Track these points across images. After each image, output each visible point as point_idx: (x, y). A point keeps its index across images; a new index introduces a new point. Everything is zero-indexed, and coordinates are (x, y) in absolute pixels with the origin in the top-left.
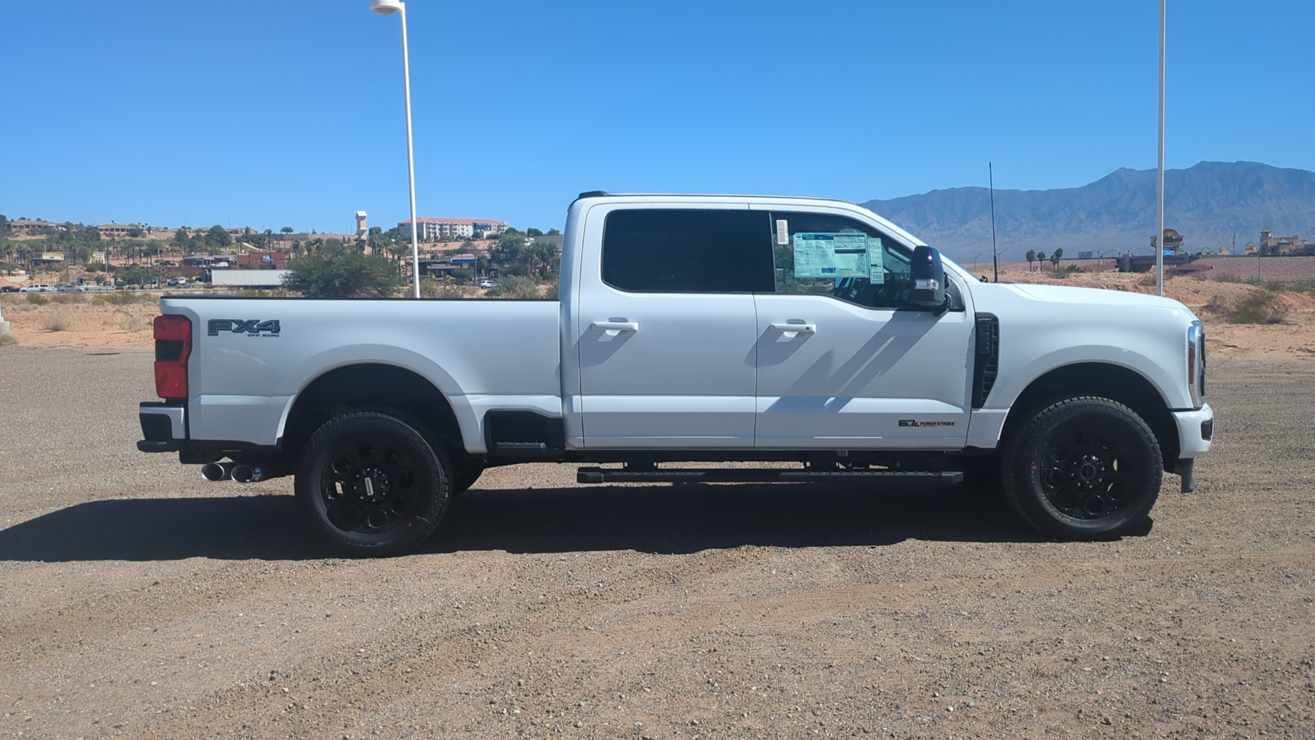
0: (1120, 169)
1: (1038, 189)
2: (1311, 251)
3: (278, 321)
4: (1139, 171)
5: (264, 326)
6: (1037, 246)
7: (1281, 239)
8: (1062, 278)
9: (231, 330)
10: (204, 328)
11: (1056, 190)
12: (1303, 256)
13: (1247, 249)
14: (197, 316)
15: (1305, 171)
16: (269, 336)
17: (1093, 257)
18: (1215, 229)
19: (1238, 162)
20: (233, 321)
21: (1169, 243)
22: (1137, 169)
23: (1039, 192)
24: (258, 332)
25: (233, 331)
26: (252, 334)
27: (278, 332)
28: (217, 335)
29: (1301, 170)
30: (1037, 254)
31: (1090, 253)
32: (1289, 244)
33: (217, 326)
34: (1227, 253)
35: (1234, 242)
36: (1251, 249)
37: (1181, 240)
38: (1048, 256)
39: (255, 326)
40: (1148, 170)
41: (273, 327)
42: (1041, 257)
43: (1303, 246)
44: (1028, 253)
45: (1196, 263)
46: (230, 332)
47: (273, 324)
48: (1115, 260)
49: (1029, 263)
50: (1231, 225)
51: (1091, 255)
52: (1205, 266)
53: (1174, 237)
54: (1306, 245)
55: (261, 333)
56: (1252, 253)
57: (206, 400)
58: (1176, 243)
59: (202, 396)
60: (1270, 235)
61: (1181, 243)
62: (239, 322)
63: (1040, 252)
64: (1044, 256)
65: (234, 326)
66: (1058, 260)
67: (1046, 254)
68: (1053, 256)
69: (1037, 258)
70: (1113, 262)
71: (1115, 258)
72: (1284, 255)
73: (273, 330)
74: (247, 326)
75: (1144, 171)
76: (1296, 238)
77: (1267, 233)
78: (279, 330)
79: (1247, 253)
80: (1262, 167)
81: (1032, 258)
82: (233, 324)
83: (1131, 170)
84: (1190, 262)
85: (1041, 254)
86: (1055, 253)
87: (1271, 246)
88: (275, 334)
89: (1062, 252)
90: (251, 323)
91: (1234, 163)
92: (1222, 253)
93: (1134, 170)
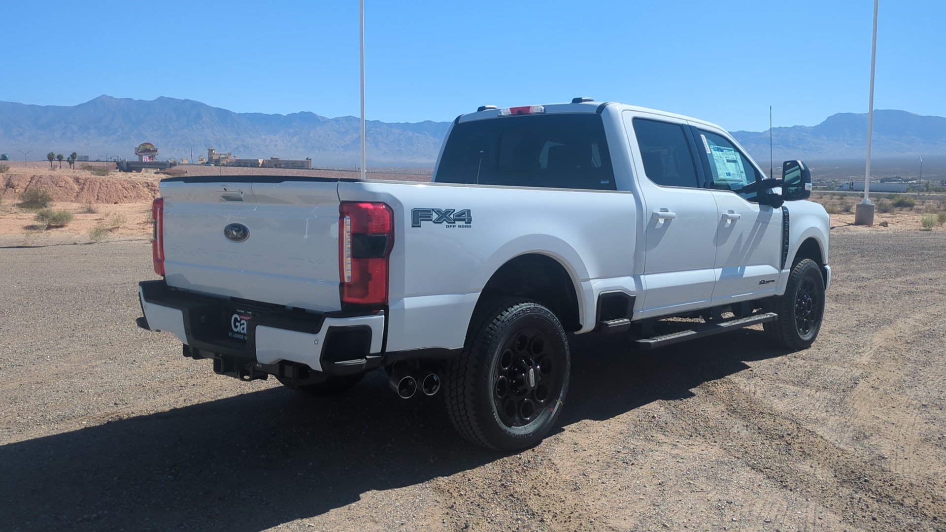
0: (103, 95)
1: (38, 105)
2: (240, 164)
3: (470, 210)
4: (117, 99)
5: (459, 215)
6: (57, 150)
7: (221, 155)
8: (104, 175)
9: (431, 220)
10: (408, 219)
11: (52, 106)
12: (234, 166)
13: (199, 160)
14: (401, 204)
15: (228, 111)
16: (463, 226)
17: (89, 160)
18: (172, 145)
19: (185, 100)
20: (433, 210)
21: (148, 153)
22: (115, 97)
23: (39, 106)
24: (454, 223)
25: (434, 222)
26: (449, 225)
27: (470, 223)
28: (420, 226)
29: (225, 110)
30: (56, 155)
31: (87, 157)
32: (226, 158)
33: (420, 216)
34: (187, 162)
35: (192, 155)
36: (202, 160)
37: (156, 151)
38: (65, 158)
39: (452, 216)
40: (123, 99)
41: (465, 217)
42: (60, 158)
43: (235, 160)
44: (49, 154)
45: (174, 168)
46: (431, 222)
47: (466, 213)
48: (116, 163)
49: (50, 162)
50: (183, 143)
51: (88, 159)
52: (181, 170)
53: (152, 149)
54: (236, 160)
55: (458, 223)
56: (203, 163)
57: (410, 303)
58: (153, 153)
59: (405, 299)
60: (214, 152)
61: (156, 153)
62: (438, 211)
63: (59, 154)
64: (62, 157)
65: (435, 216)
66: (74, 161)
67: (64, 156)
68: (69, 158)
69: (56, 159)
70: (114, 165)
71: (115, 162)
72: (223, 165)
73: (467, 221)
74: (445, 216)
75: (121, 99)
76: (230, 154)
77: (212, 150)
78: (471, 220)
79: (200, 162)
80: (202, 105)
81: (53, 158)
82: (434, 213)
83: (111, 97)
84: (170, 168)
85: (60, 156)
86: (71, 155)
87: (215, 159)
88: (468, 225)
89: (76, 155)
90: (448, 212)
91: (183, 100)
92: (184, 162)
93: (113, 98)
